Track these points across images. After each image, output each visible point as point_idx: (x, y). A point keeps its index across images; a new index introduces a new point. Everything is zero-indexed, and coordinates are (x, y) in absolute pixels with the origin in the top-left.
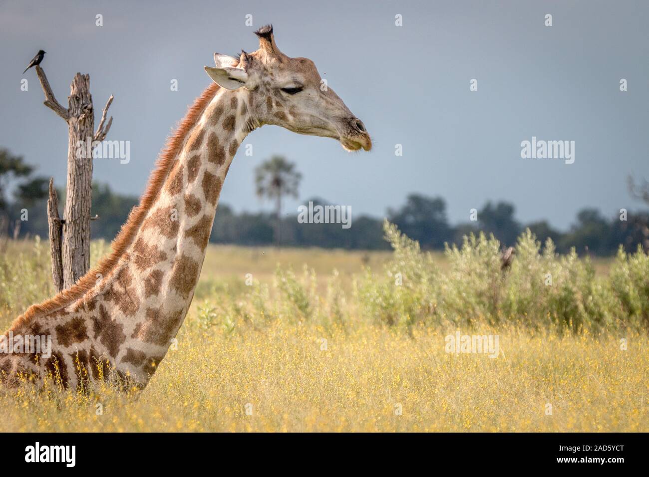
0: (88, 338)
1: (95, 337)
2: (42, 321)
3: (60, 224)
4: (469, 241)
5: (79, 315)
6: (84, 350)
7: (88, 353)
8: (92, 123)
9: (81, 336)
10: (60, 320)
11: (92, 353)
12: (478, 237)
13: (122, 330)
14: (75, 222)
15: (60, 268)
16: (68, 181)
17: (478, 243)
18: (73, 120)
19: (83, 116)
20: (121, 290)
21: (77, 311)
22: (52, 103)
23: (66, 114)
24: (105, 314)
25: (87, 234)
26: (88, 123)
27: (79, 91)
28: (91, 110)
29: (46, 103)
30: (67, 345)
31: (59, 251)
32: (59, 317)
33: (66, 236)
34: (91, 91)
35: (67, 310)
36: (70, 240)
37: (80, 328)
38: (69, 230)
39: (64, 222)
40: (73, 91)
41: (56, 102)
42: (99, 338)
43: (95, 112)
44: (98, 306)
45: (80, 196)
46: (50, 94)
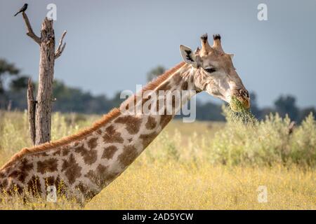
0: (57, 170)
1: (62, 171)
2: (29, 158)
3: (34, 103)
4: (269, 118)
5: (55, 157)
6: (53, 177)
7: (55, 179)
8: (54, 46)
9: (53, 168)
10: (42, 159)
11: (58, 179)
12: (274, 115)
13: (80, 170)
14: (43, 102)
15: (34, 129)
16: (40, 79)
17: (274, 119)
18: (43, 44)
19: (49, 42)
20: (89, 149)
21: (54, 154)
22: (31, 34)
23: (39, 41)
24: (72, 159)
25: (49, 109)
26: (51, 46)
27: (47, 28)
28: (53, 38)
29: (28, 34)
30: (42, 173)
31: (33, 119)
32: (41, 157)
33: (38, 110)
34: (54, 28)
35: (47, 153)
36: (40, 112)
37: (54, 164)
38: (39, 107)
39: (37, 102)
40: (43, 28)
41: (34, 34)
42: (64, 171)
43: (56, 40)
44: (69, 154)
45: (46, 88)
46: (30, 29)
